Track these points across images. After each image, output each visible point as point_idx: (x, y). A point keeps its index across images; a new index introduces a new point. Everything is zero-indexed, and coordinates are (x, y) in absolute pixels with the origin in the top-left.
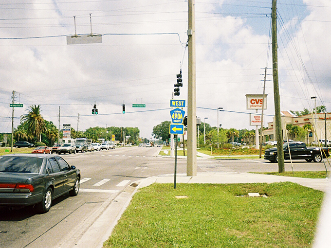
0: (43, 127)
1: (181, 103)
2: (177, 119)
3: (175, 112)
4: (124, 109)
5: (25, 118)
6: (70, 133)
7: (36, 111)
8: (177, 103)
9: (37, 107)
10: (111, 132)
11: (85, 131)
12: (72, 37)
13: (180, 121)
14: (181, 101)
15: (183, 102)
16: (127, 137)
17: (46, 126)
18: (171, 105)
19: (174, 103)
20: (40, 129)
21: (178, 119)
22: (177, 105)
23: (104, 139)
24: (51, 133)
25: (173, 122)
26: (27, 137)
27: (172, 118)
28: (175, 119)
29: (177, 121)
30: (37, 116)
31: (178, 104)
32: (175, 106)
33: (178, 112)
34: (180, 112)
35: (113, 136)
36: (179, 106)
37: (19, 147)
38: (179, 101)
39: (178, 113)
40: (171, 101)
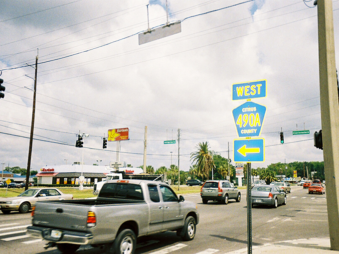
0: (212, 164)
1: (256, 89)
2: (248, 127)
3: (244, 110)
4: (282, 138)
5: (194, 156)
6: (243, 170)
7: (204, 148)
8: (247, 90)
9: (205, 144)
10: (292, 169)
11: (267, 167)
12: (145, 33)
13: (255, 130)
14: (255, 83)
15: (259, 86)
16: (313, 173)
17: (215, 163)
18: (235, 97)
19: (240, 92)
20: (209, 167)
21: (251, 126)
22: (246, 94)
23: (285, 176)
24: (223, 171)
25: (240, 135)
26: (202, 175)
27: (238, 126)
28: (243, 128)
29: (250, 131)
30: (205, 153)
31: (250, 90)
32: (244, 97)
33: (250, 109)
34: (255, 109)
35: (295, 172)
36: (251, 97)
37: (191, 185)
38: (251, 84)
39: (249, 113)
40: (235, 87)
